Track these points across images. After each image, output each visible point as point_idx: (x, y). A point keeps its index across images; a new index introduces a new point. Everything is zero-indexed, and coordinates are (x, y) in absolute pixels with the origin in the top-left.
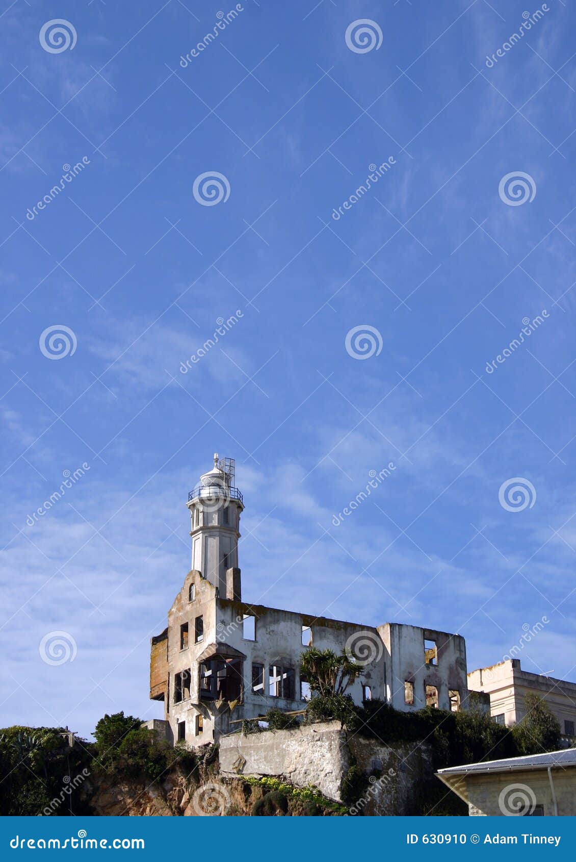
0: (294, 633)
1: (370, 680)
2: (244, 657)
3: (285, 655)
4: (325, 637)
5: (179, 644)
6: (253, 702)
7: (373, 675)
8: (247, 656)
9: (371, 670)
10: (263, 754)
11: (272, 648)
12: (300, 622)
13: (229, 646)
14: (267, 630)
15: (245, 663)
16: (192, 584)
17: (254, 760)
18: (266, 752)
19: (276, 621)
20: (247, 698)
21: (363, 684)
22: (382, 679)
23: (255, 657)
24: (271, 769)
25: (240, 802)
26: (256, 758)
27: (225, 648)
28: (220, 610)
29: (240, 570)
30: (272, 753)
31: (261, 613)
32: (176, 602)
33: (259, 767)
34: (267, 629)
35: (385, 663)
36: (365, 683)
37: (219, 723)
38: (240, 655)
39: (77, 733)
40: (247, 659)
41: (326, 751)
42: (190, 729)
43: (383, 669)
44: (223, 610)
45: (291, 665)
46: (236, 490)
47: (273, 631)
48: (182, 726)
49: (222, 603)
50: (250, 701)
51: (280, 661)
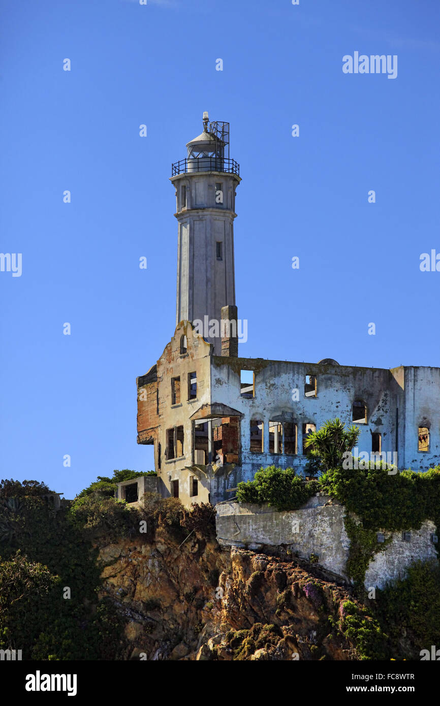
0: (297, 385)
1: (380, 426)
2: (242, 415)
3: (286, 410)
4: (331, 386)
5: (170, 397)
6: (251, 462)
7: (384, 421)
8: (245, 414)
9: (382, 416)
10: (262, 524)
11: (272, 404)
12: (303, 372)
13: (226, 406)
14: (266, 385)
15: (243, 422)
16: (183, 336)
17: (252, 529)
18: (265, 522)
19: (277, 374)
20: (245, 457)
21: (373, 431)
22: (393, 425)
23: (254, 415)
24: (270, 539)
25: (238, 573)
26: (254, 527)
27: (220, 408)
28: (216, 368)
29: (236, 308)
30: (270, 524)
31: (259, 366)
32: (166, 352)
33: (257, 537)
34: (266, 383)
35: (397, 409)
36: (374, 430)
37: (215, 486)
38: (237, 413)
39: (63, 494)
40: (245, 417)
41: (327, 525)
42: (185, 488)
43: (395, 414)
44: (218, 368)
45: (293, 419)
46: (231, 162)
47: (273, 385)
48: (175, 484)
49: (217, 361)
50: (247, 461)
51: (281, 416)
